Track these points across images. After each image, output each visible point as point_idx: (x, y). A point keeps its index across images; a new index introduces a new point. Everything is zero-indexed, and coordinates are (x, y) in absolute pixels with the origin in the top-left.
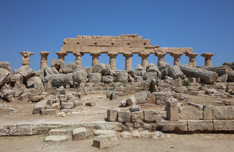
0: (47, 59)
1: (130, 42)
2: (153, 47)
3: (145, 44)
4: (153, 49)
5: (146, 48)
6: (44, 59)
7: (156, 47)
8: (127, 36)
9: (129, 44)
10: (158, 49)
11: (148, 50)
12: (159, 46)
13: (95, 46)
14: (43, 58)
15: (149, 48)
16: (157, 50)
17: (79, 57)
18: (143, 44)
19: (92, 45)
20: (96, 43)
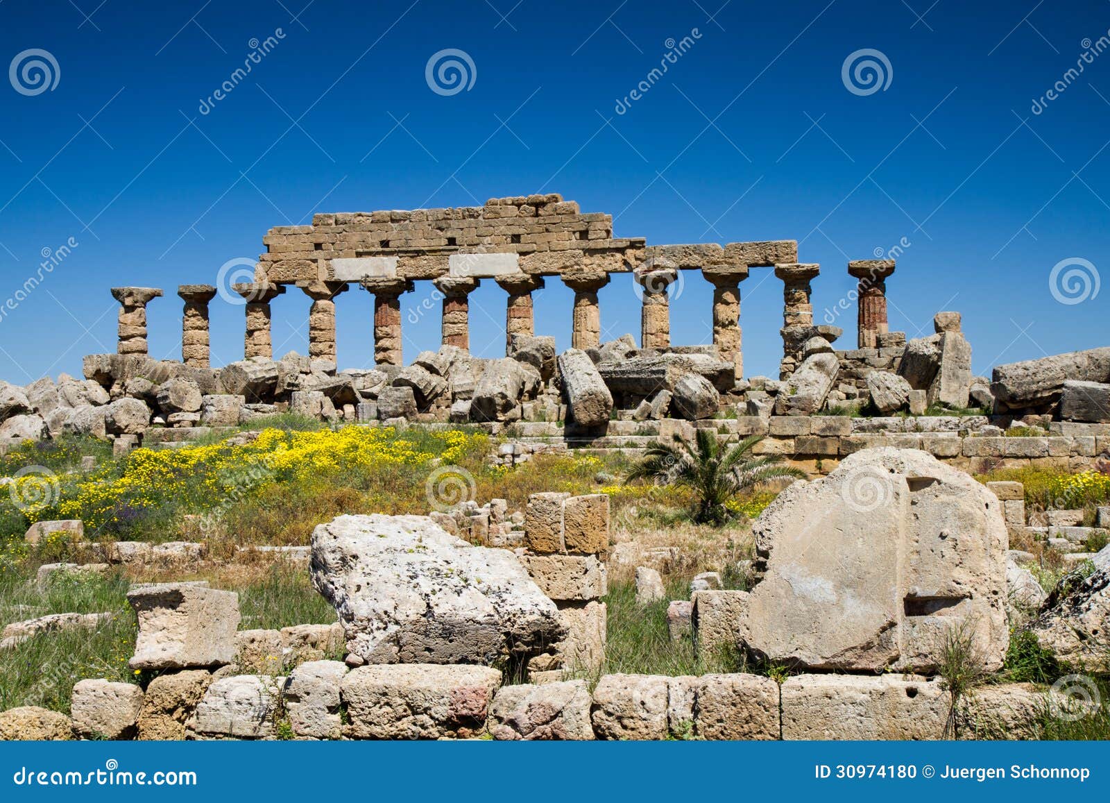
0: (205, 317)
1: (521, 231)
2: (620, 245)
3: (584, 235)
4: (618, 256)
5: (591, 252)
6: (194, 316)
7: (633, 245)
8: (513, 204)
9: (516, 238)
10: (639, 253)
11: (597, 259)
12: (642, 238)
13: (384, 253)
14: (190, 312)
15: (603, 251)
16: (637, 259)
17: (322, 303)
18: (577, 235)
19: (373, 249)
20: (385, 244)
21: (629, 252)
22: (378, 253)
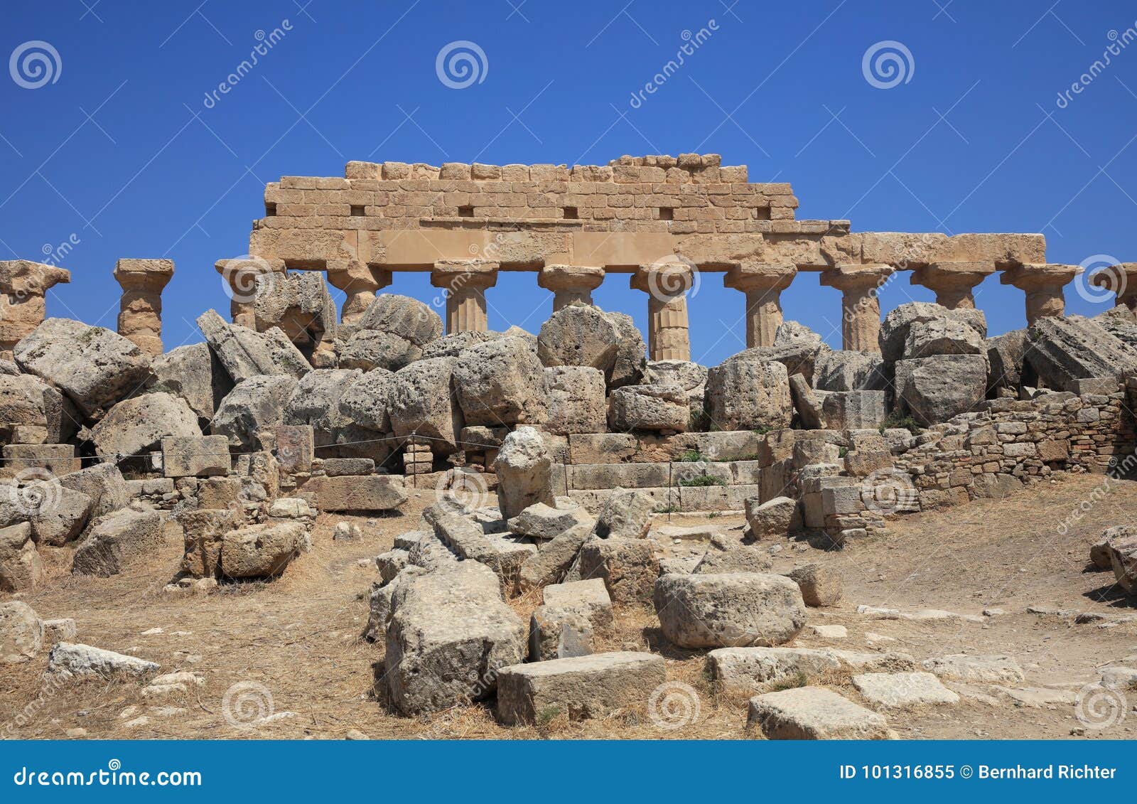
0: (158, 310)
1: (673, 202)
2: (815, 229)
3: (765, 212)
4: (813, 245)
5: (774, 237)
6: (142, 310)
7: (834, 231)
8: (658, 164)
9: (667, 213)
10: (840, 241)
11: (786, 246)
12: (848, 222)
13: (467, 225)
14: (136, 304)
15: (792, 236)
16: (839, 249)
17: (366, 296)
18: (755, 212)
19: (447, 218)
20: (466, 210)
21: (830, 240)
22: (456, 224)
